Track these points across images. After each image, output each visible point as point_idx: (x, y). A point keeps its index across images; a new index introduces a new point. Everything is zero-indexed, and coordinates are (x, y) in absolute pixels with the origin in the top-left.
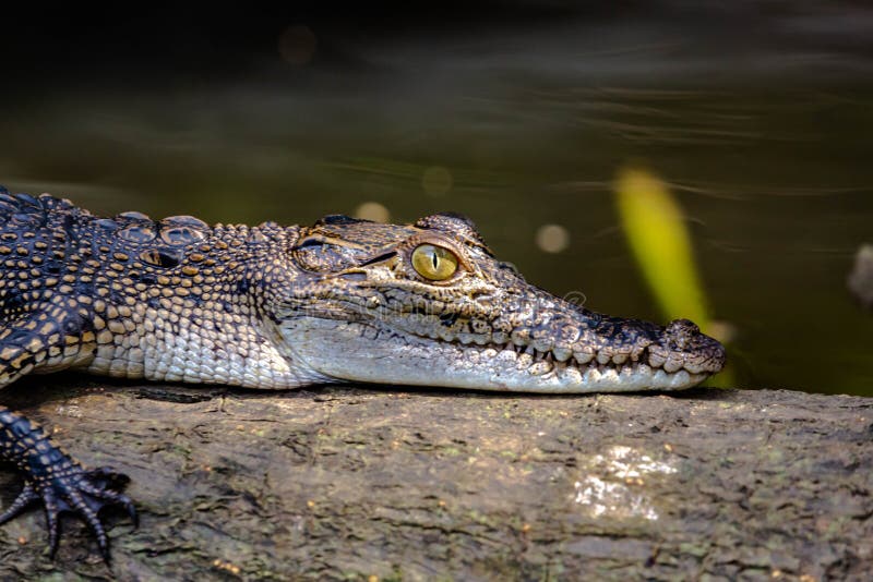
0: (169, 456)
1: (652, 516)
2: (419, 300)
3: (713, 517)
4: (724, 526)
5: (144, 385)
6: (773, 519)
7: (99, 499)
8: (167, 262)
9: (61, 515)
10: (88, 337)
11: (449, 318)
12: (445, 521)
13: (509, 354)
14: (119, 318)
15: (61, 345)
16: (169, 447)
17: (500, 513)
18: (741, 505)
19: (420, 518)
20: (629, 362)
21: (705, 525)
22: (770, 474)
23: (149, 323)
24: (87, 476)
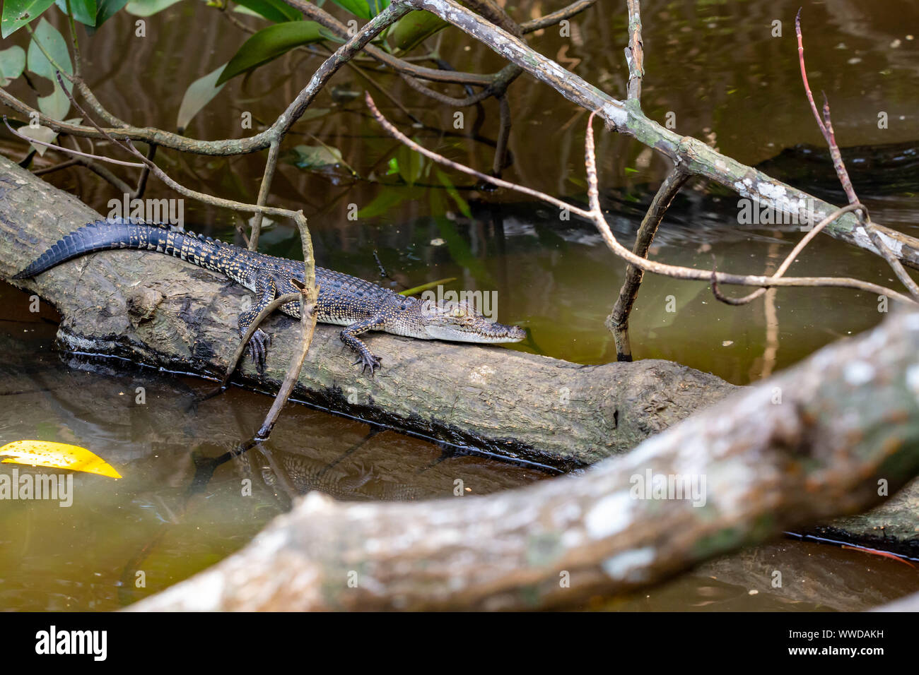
0: (392, 354)
1: (484, 383)
2: (455, 322)
3: (497, 386)
4: (498, 388)
5: (396, 336)
6: (509, 388)
7: (374, 362)
8: (403, 309)
9: (366, 365)
10: (382, 324)
11: (462, 326)
12: (442, 378)
13: (476, 334)
14: (389, 321)
15: (375, 326)
16: (393, 352)
17: (454, 378)
18: (503, 383)
19: (437, 376)
20: (503, 336)
21: (494, 387)
22: (513, 377)
23: (397, 323)
24: (372, 357)
